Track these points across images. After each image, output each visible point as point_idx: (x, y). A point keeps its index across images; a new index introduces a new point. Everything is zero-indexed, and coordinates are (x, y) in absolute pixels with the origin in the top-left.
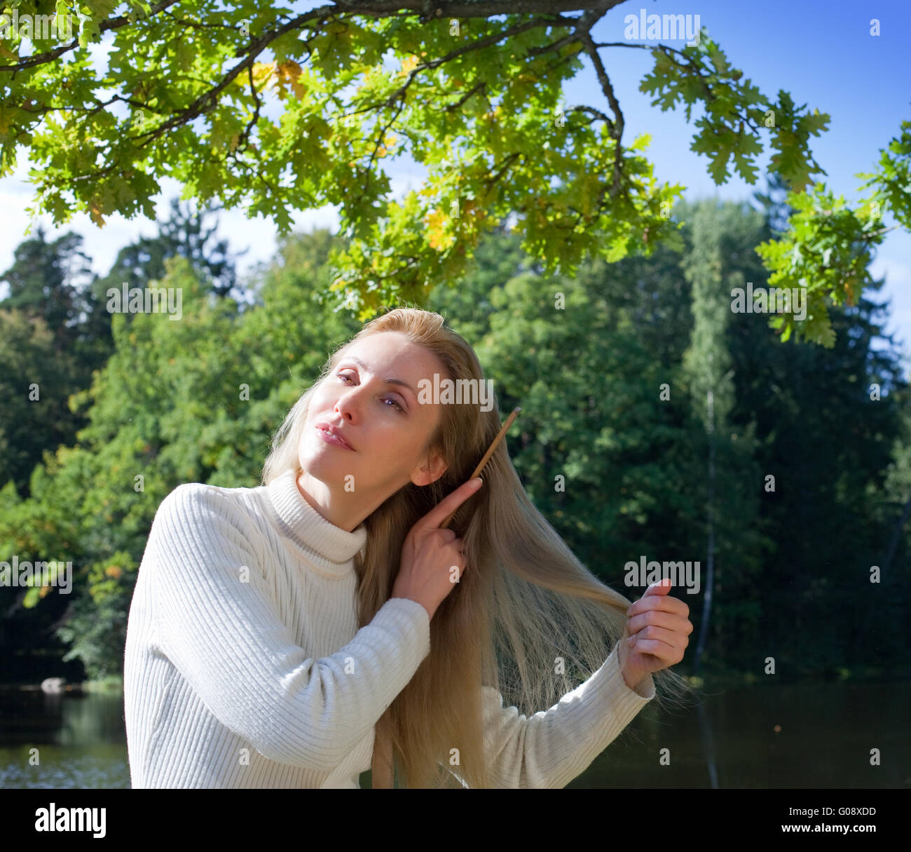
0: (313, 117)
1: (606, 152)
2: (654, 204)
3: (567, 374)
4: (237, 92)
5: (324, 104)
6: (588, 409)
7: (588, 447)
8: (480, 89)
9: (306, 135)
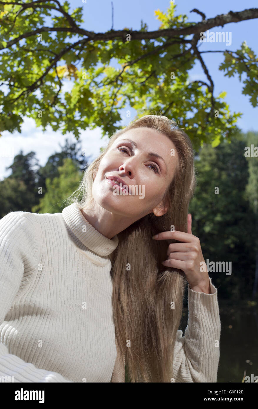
0: (85, 89)
1: (208, 99)
2: (230, 121)
3: (204, 195)
4: (52, 79)
5: (90, 84)
6: (212, 207)
7: (212, 221)
8: (154, 75)
9: (82, 96)
